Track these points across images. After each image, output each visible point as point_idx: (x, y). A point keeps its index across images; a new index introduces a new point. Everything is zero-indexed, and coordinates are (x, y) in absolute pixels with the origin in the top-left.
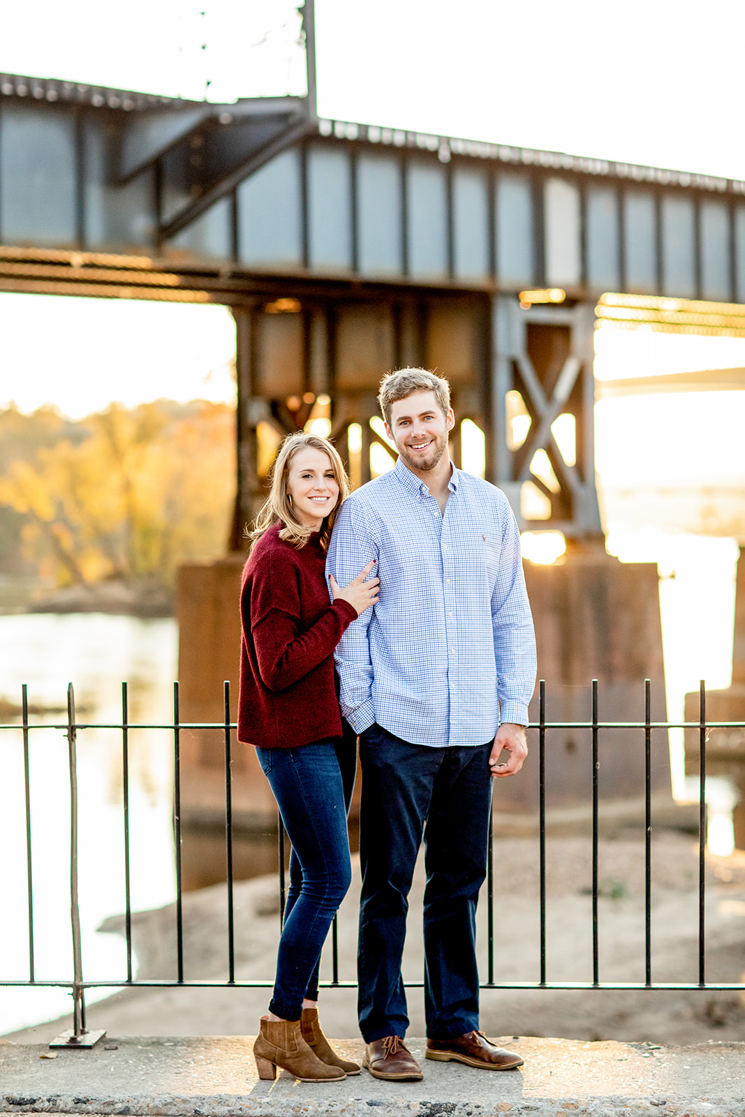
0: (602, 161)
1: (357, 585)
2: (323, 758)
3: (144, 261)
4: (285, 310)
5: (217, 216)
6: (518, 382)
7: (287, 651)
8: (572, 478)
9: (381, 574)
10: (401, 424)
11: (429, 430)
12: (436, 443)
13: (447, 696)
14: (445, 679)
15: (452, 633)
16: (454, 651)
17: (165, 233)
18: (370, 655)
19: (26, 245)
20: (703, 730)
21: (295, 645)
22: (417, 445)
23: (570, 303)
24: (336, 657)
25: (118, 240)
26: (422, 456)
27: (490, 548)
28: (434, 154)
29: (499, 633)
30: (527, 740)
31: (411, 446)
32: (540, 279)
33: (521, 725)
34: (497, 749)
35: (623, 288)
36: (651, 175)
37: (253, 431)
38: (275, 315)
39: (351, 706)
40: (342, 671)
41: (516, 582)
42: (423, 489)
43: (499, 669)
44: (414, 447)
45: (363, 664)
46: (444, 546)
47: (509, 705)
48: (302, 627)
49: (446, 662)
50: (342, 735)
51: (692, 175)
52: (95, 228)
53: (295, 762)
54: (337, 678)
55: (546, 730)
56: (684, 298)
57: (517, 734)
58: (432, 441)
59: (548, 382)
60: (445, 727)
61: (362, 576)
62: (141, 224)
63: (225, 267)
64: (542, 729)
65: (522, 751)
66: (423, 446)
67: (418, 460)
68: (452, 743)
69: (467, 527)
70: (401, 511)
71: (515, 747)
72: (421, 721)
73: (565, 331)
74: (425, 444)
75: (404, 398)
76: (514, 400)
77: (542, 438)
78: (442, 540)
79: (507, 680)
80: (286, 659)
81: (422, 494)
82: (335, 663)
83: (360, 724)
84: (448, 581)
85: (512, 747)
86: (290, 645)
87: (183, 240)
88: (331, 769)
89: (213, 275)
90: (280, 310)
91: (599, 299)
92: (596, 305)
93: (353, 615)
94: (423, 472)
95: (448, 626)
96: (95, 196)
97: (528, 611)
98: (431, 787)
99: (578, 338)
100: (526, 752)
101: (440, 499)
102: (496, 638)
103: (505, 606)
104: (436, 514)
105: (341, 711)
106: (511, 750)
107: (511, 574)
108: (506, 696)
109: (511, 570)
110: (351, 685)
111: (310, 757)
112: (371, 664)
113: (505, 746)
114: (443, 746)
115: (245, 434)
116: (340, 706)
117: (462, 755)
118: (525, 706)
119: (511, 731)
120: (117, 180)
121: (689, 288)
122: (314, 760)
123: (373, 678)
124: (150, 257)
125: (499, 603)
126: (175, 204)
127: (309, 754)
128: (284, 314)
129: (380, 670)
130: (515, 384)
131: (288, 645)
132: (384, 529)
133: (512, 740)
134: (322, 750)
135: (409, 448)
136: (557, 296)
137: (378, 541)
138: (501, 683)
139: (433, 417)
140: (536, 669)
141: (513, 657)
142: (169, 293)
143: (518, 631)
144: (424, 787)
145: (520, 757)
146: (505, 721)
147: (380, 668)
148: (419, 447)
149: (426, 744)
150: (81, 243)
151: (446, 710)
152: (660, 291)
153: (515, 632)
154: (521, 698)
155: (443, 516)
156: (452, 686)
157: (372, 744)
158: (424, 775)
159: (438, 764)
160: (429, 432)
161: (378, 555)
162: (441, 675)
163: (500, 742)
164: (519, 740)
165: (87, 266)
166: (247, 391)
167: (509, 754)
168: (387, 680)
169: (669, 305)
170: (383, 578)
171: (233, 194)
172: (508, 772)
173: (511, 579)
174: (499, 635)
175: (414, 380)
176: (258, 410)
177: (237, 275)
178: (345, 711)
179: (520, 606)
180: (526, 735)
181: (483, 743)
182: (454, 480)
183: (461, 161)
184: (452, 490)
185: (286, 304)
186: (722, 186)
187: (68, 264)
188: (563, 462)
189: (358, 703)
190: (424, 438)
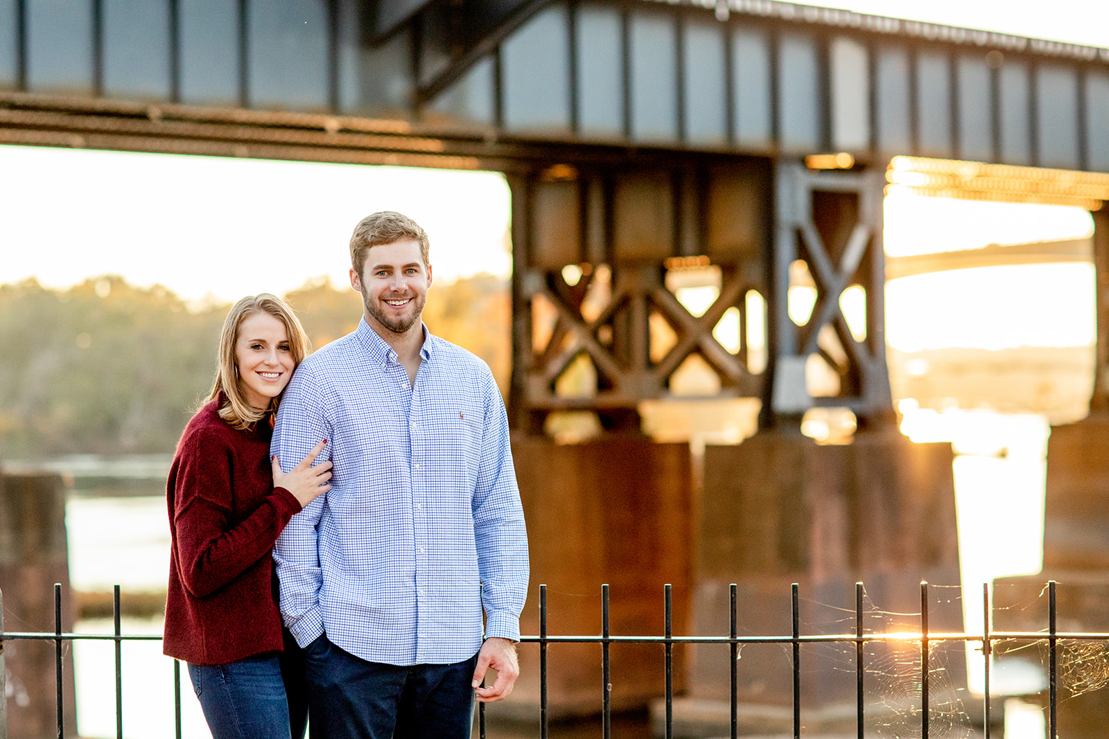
0: (892, 19)
1: (302, 471)
2: (260, 678)
3: (400, 126)
4: (561, 178)
5: (479, 77)
6: (803, 252)
7: (210, 549)
8: (861, 354)
9: (335, 458)
10: (378, 274)
11: (412, 286)
12: (416, 302)
13: (413, 604)
14: (412, 584)
15: (422, 529)
16: (422, 551)
17: (424, 95)
18: (318, 555)
19: (276, 109)
20: (734, 646)
21: (220, 542)
22: (395, 301)
23: (859, 167)
24: (275, 556)
25: (373, 102)
26: (398, 314)
27: (468, 428)
28: (711, 12)
29: (482, 531)
30: (518, 658)
31: (385, 301)
32: (827, 144)
33: (510, 640)
34: (481, 669)
35: (915, 150)
36: (945, 34)
37: (529, 305)
38: (550, 183)
39: (293, 615)
40: (282, 574)
41: (503, 469)
42: (391, 355)
43: (483, 573)
44: (391, 303)
45: (307, 565)
46: (414, 425)
47: (495, 616)
48: (231, 520)
49: (413, 564)
50: (283, 649)
51: (989, 33)
52: (350, 92)
53: (227, 683)
54: (276, 582)
55: (548, 645)
56: (981, 161)
57: (505, 650)
58: (410, 300)
59: (834, 251)
60: (412, 641)
61: (308, 460)
62: (398, 87)
63: (490, 133)
64: (543, 642)
65: (512, 670)
66: (402, 303)
67: (392, 318)
68: (420, 661)
69: (442, 402)
70: (362, 382)
71: (502, 665)
72: (381, 634)
73: (852, 199)
74: (405, 302)
75: (388, 243)
76: (799, 270)
77: (828, 312)
78: (411, 418)
79: (494, 586)
80: (208, 557)
81: (388, 362)
82: (275, 565)
83: (306, 637)
84: (417, 466)
85: (499, 666)
86: (214, 542)
87: (443, 103)
88: (271, 691)
89: (478, 140)
90: (557, 179)
91: (889, 163)
92: (886, 171)
93: (296, 507)
94: (392, 334)
95: (417, 520)
96: (349, 57)
97: (518, 504)
98: (393, 714)
99: (867, 206)
100: (517, 672)
101: (408, 367)
102: (479, 537)
103: (490, 498)
104: (404, 386)
105: (283, 621)
106: (498, 669)
107: (496, 459)
108: (492, 605)
109: (496, 454)
110: (292, 589)
111: (245, 677)
112: (319, 565)
113: (490, 665)
114: (409, 664)
115: (520, 307)
116: (281, 615)
117: (429, 675)
118: (515, 617)
119: (498, 646)
120: (372, 39)
121: (986, 151)
122: (249, 681)
123: (322, 582)
124: (407, 121)
125: (483, 495)
126: (434, 65)
127: (243, 674)
128: (560, 182)
129: (331, 575)
130: (800, 255)
131: (212, 541)
132: (340, 405)
133: (500, 658)
134: (260, 668)
135: (384, 303)
136: (844, 161)
137: (333, 419)
138: (484, 590)
139: (416, 271)
140: (528, 573)
141: (499, 559)
142: (436, 160)
143: (506, 528)
144: (383, 712)
145: (509, 677)
146: (491, 633)
147: (330, 571)
148: (397, 303)
149: (386, 662)
150: (334, 107)
151: (413, 621)
152: (955, 153)
153: (502, 528)
154: (510, 607)
155: (413, 389)
156: (421, 592)
157: (319, 660)
158: (383, 699)
159: (400, 686)
160: (411, 288)
161: (332, 435)
162: (406, 579)
163: (485, 659)
164: (508, 657)
165: (344, 131)
166: (522, 262)
167: (496, 674)
168: (340, 587)
169: (967, 170)
170: (337, 463)
171: (496, 52)
172: (495, 696)
173: (496, 465)
174: (482, 533)
175: (402, 224)
176: (533, 283)
177: (505, 140)
178: (288, 622)
179: (508, 498)
180: (517, 651)
181: (459, 661)
182: (427, 346)
183: (740, 20)
184: (425, 358)
185: (562, 171)
186: (1022, 45)
187: (321, 130)
188: (851, 336)
189: (301, 612)
190: (405, 294)
